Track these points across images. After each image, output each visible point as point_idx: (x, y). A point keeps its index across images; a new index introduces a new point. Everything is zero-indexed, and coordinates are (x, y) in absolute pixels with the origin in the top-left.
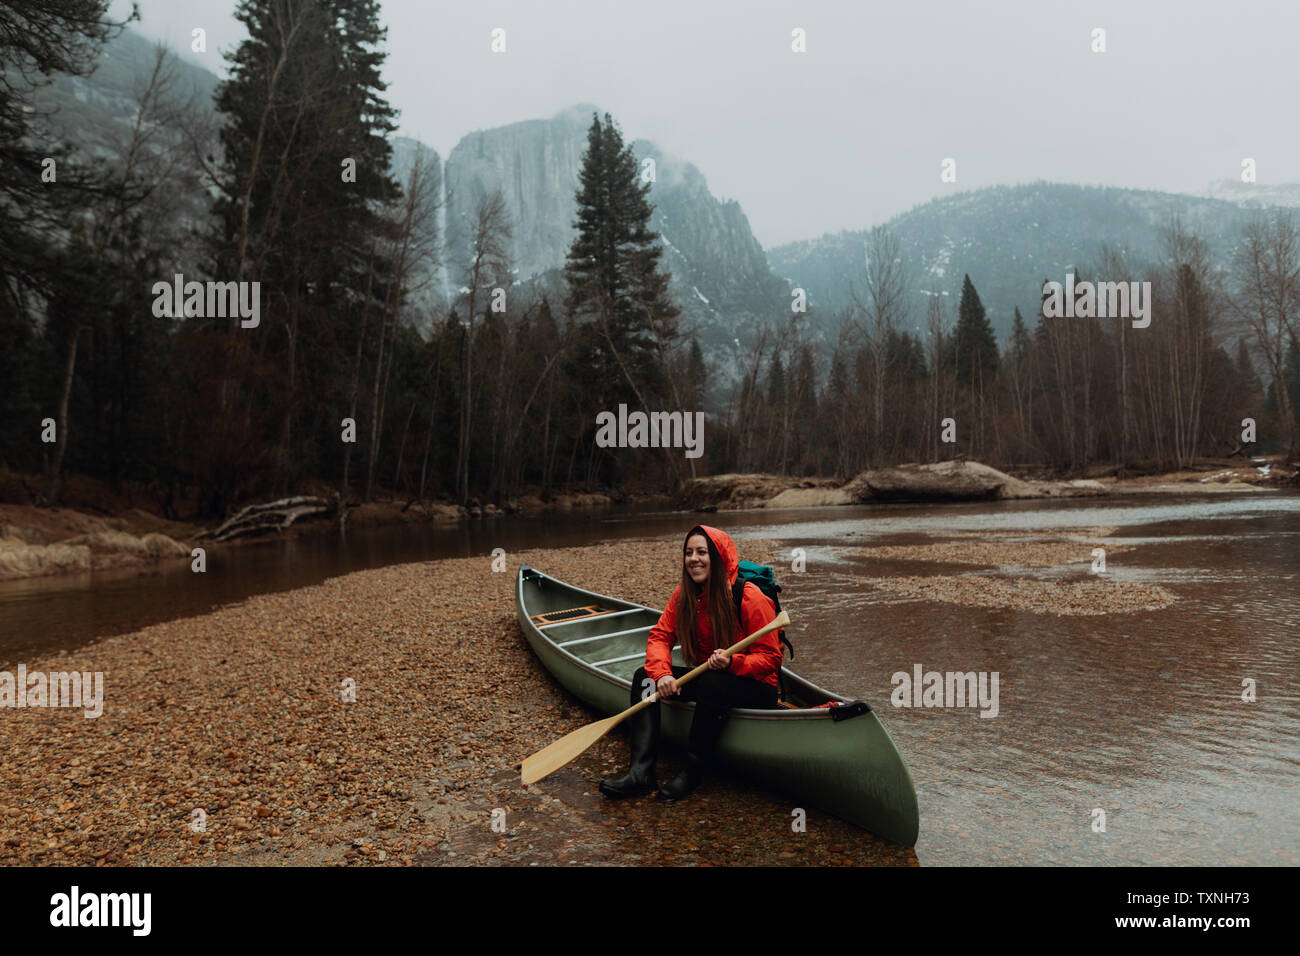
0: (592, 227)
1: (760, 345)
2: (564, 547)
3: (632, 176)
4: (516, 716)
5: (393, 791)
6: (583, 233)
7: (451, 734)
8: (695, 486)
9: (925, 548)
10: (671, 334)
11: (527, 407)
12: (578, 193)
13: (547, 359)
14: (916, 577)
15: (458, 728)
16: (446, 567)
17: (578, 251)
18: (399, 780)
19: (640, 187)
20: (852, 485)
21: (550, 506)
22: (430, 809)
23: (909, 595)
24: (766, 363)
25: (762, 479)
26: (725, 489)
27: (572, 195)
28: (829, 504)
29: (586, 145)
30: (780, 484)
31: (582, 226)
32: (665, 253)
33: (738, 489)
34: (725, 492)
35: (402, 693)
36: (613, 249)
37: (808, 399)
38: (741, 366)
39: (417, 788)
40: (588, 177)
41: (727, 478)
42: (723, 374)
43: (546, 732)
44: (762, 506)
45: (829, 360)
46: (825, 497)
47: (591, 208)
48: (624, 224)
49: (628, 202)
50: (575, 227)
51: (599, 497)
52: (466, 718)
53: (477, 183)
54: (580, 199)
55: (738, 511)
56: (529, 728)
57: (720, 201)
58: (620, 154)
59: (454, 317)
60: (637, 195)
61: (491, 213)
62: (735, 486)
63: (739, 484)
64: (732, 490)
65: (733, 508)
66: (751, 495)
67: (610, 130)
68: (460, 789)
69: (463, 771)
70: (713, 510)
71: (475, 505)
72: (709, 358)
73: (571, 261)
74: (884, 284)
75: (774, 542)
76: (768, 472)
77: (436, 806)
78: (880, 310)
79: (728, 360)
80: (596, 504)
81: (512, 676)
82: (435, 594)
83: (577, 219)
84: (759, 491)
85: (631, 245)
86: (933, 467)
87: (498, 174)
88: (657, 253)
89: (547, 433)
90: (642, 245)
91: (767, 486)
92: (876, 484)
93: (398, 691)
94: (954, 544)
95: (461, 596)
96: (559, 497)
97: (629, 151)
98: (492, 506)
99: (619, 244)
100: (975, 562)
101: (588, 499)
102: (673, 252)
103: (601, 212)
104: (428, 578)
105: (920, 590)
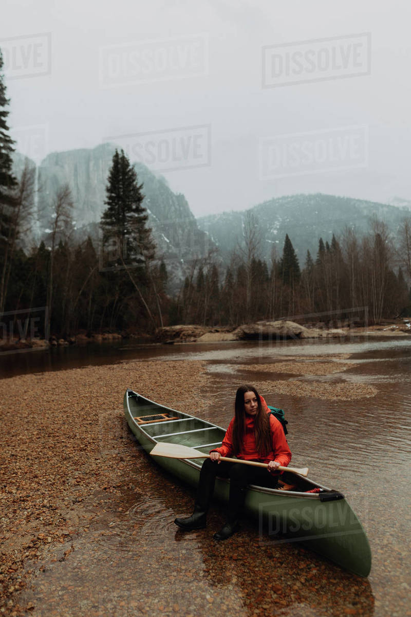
0: (114, 204)
1: (195, 263)
2: (104, 365)
3: (134, 180)
4: (98, 461)
5: (48, 505)
6: (109, 207)
7: (69, 472)
8: (163, 331)
9: (272, 365)
10: (152, 257)
11: (81, 292)
12: (107, 187)
13: (91, 268)
14: (269, 381)
15: (72, 469)
16: (47, 377)
17: (106, 215)
18: (49, 499)
19: (138, 186)
20: (236, 331)
21: (91, 339)
22: (67, 513)
23: (268, 390)
24: (196, 272)
25: (195, 328)
26: (177, 333)
27: (104, 188)
28: (226, 340)
29: (111, 164)
30: (203, 330)
31: (109, 204)
32: (150, 218)
33: (183, 333)
34: (178, 334)
35: (41, 452)
36: (124, 216)
37: (215, 290)
38: (184, 272)
39: (58, 503)
40: (113, 180)
41: (178, 327)
42: (175, 276)
43: (115, 469)
44: (195, 341)
45: (225, 271)
46: (224, 337)
47: (113, 195)
48: (130, 203)
49: (132, 193)
50: (105, 203)
51: (116, 335)
52: (75, 464)
53: (55, 179)
54: (108, 190)
55: (184, 343)
56: (106, 468)
57: (175, 193)
58: (128, 169)
59: (43, 245)
60: (136, 190)
61: (64, 195)
62: (182, 331)
63: (184, 330)
64: (180, 333)
65: (182, 342)
66: (190, 336)
67: (123, 158)
68: (79, 502)
69: (79, 492)
70: (172, 343)
71: (54, 340)
72: (169, 268)
73: (103, 220)
74: (252, 239)
75: (203, 362)
76: (197, 324)
77: (70, 511)
78: (250, 251)
79: (178, 269)
80: (114, 338)
81: (93, 439)
82: (45, 394)
83: (107, 200)
84: (193, 334)
85: (132, 214)
86: (272, 323)
87: (66, 176)
88: (146, 218)
89: (90, 304)
90: (139, 214)
91: (197, 331)
92: (247, 331)
93: (39, 450)
94: (284, 363)
95: (58, 395)
96: (96, 335)
97: (133, 168)
98: (63, 340)
99: (127, 213)
100: (294, 373)
101: (110, 336)
102: (152, 217)
103: (118, 197)
104: (39, 384)
105: (272, 388)
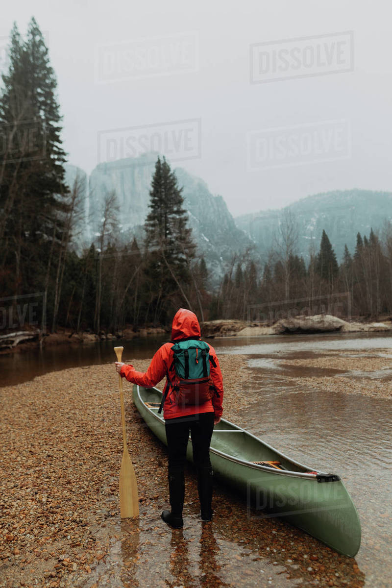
0: (156, 207)
1: (233, 260)
3: (175, 184)
4: (136, 465)
5: (78, 520)
6: (152, 209)
7: (104, 479)
8: (204, 325)
9: (315, 360)
10: (192, 256)
11: (127, 289)
12: (150, 192)
13: (136, 267)
14: (314, 378)
15: (108, 474)
16: (93, 371)
17: (150, 218)
18: (80, 511)
19: (179, 189)
20: (275, 326)
21: (137, 334)
22: (98, 531)
23: (314, 387)
24: (235, 269)
25: (235, 323)
26: (218, 327)
27: (148, 193)
28: (266, 334)
29: (154, 170)
30: (243, 325)
31: (152, 207)
32: (190, 219)
33: (223, 327)
34: (218, 329)
35: (77, 452)
36: (166, 217)
37: (254, 286)
38: (223, 270)
39: (90, 517)
40: (155, 184)
41: (218, 322)
42: (215, 273)
43: (152, 476)
44: (235, 335)
45: (263, 267)
46: (263, 331)
47: (156, 198)
48: (171, 205)
49: (173, 196)
50: (149, 207)
51: (160, 330)
52: (111, 468)
53: (104, 187)
54: (151, 194)
55: (224, 337)
56: (143, 474)
57: (214, 196)
58: (169, 174)
59: (93, 246)
60: (177, 193)
61: (111, 201)
62: (222, 326)
63: (224, 325)
64: (221, 328)
65: (222, 336)
66: (229, 330)
67: (165, 163)
68: (112, 516)
69: (113, 503)
70: (212, 338)
71: (103, 334)
72: (208, 266)
73: (147, 222)
74: (290, 235)
75: (244, 356)
76: (237, 319)
77: (101, 529)
78: (288, 247)
79: (217, 267)
80: (158, 333)
81: (131, 440)
82: (89, 388)
83: (150, 203)
84: (233, 328)
85: (174, 215)
86: (311, 317)
87: (113, 182)
88: (186, 219)
89: (136, 301)
90: (180, 215)
91: (237, 326)
92: (286, 325)
93: (76, 451)
94: (328, 358)
95: (101, 389)
96: (141, 330)
97: (174, 173)
98: (111, 334)
99: (169, 215)
100: (340, 369)
101: (154, 331)
102: (193, 218)
103: (161, 200)
104: (84, 378)
105: (318, 385)
